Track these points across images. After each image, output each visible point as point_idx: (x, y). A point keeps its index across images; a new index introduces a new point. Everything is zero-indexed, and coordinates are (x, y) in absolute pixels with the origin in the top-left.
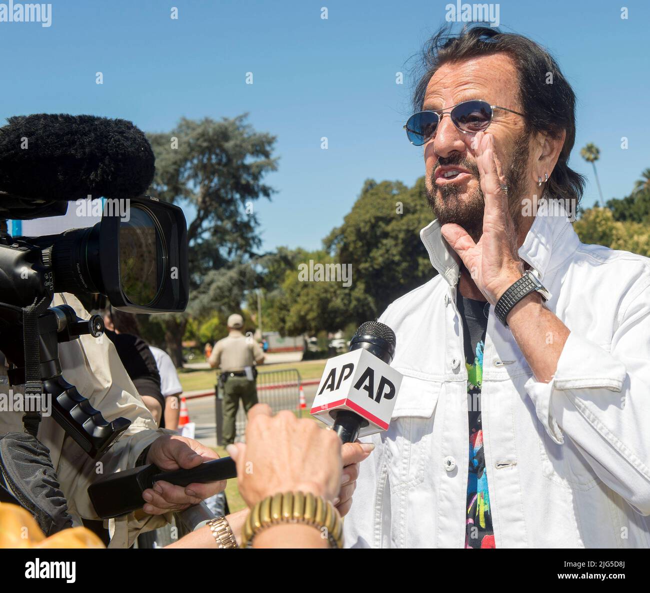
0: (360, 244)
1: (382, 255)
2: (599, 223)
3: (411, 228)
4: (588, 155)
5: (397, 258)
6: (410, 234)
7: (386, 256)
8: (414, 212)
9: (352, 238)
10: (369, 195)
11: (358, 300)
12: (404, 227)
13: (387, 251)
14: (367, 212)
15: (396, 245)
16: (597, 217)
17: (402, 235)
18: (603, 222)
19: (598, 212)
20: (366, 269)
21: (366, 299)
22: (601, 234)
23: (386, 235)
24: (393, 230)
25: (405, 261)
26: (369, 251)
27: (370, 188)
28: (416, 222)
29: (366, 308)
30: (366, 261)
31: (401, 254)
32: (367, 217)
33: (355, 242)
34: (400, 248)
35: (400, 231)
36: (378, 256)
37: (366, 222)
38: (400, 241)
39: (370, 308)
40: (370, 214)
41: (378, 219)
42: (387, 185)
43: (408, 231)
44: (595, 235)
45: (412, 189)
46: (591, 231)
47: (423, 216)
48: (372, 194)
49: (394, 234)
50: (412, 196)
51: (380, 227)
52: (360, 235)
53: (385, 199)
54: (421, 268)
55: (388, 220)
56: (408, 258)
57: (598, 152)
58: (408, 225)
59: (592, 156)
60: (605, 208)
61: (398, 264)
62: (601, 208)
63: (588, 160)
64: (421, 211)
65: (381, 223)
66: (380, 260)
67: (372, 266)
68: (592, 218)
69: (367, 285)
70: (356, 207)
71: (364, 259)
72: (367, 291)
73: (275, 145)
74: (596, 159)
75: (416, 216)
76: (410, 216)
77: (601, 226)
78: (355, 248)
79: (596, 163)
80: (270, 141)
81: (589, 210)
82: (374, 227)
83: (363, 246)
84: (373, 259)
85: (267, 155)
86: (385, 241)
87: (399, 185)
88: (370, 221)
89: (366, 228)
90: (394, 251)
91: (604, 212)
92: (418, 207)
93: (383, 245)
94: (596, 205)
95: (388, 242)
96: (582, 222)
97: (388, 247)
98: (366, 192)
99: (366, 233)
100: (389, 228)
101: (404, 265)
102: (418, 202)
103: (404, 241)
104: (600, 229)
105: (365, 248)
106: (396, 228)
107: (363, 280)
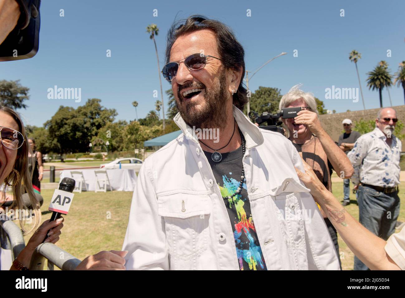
0: (56, 126)
1: (64, 130)
2: (136, 125)
3: (75, 122)
4: (134, 104)
5: (69, 132)
6: (74, 124)
7: (65, 131)
8: (76, 117)
9: (54, 124)
10: (61, 110)
11: (54, 144)
12: (73, 122)
13: (66, 129)
14: (60, 116)
15: (69, 127)
16: (135, 124)
17: (71, 124)
18: (137, 125)
19: (135, 122)
20: (58, 134)
21: (57, 144)
22: (136, 129)
23: (66, 124)
24: (68, 123)
25: (72, 132)
26: (59, 129)
27: (62, 108)
28: (76, 121)
29: (57, 147)
30: (58, 132)
31: (71, 130)
32: (60, 117)
33: (55, 125)
34: (70, 128)
35: (71, 123)
36: (63, 130)
37: (59, 119)
38: (70, 126)
39: (58, 147)
40: (61, 117)
41: (64, 118)
42: (68, 108)
43: (73, 123)
44: (134, 129)
45: (76, 110)
46: (133, 128)
47: (79, 119)
48: (62, 110)
49: (68, 124)
50: (76, 112)
51: (64, 121)
52: (57, 123)
53: (66, 112)
54: (77, 135)
55: (67, 119)
56: (73, 132)
57: (137, 104)
58: (74, 121)
59: (136, 105)
60: (138, 121)
61: (69, 133)
62: (136, 121)
63: (134, 106)
64: (79, 117)
65: (65, 120)
66: (63, 132)
67: (60, 134)
68: (133, 124)
69: (58, 139)
70: (57, 114)
71: (57, 131)
72: (58, 141)
73: (29, 91)
74: (137, 106)
75: (77, 119)
76: (75, 119)
77: (136, 126)
78: (55, 127)
79: (137, 107)
80: (27, 90)
81: (133, 121)
82: (62, 121)
83: (58, 127)
84: (61, 131)
85: (26, 94)
86: (65, 126)
87: (72, 109)
88: (60, 119)
89: (59, 121)
90: (68, 129)
91: (137, 122)
92: (78, 116)
93: (65, 127)
94: (135, 120)
95: (66, 126)
96: (131, 125)
97: (66, 128)
98: (60, 109)
99: (59, 123)
100: (67, 122)
101: (71, 134)
102: (78, 114)
103: (72, 126)
104: (136, 127)
105: (58, 128)
106: (70, 122)
107: (57, 138)
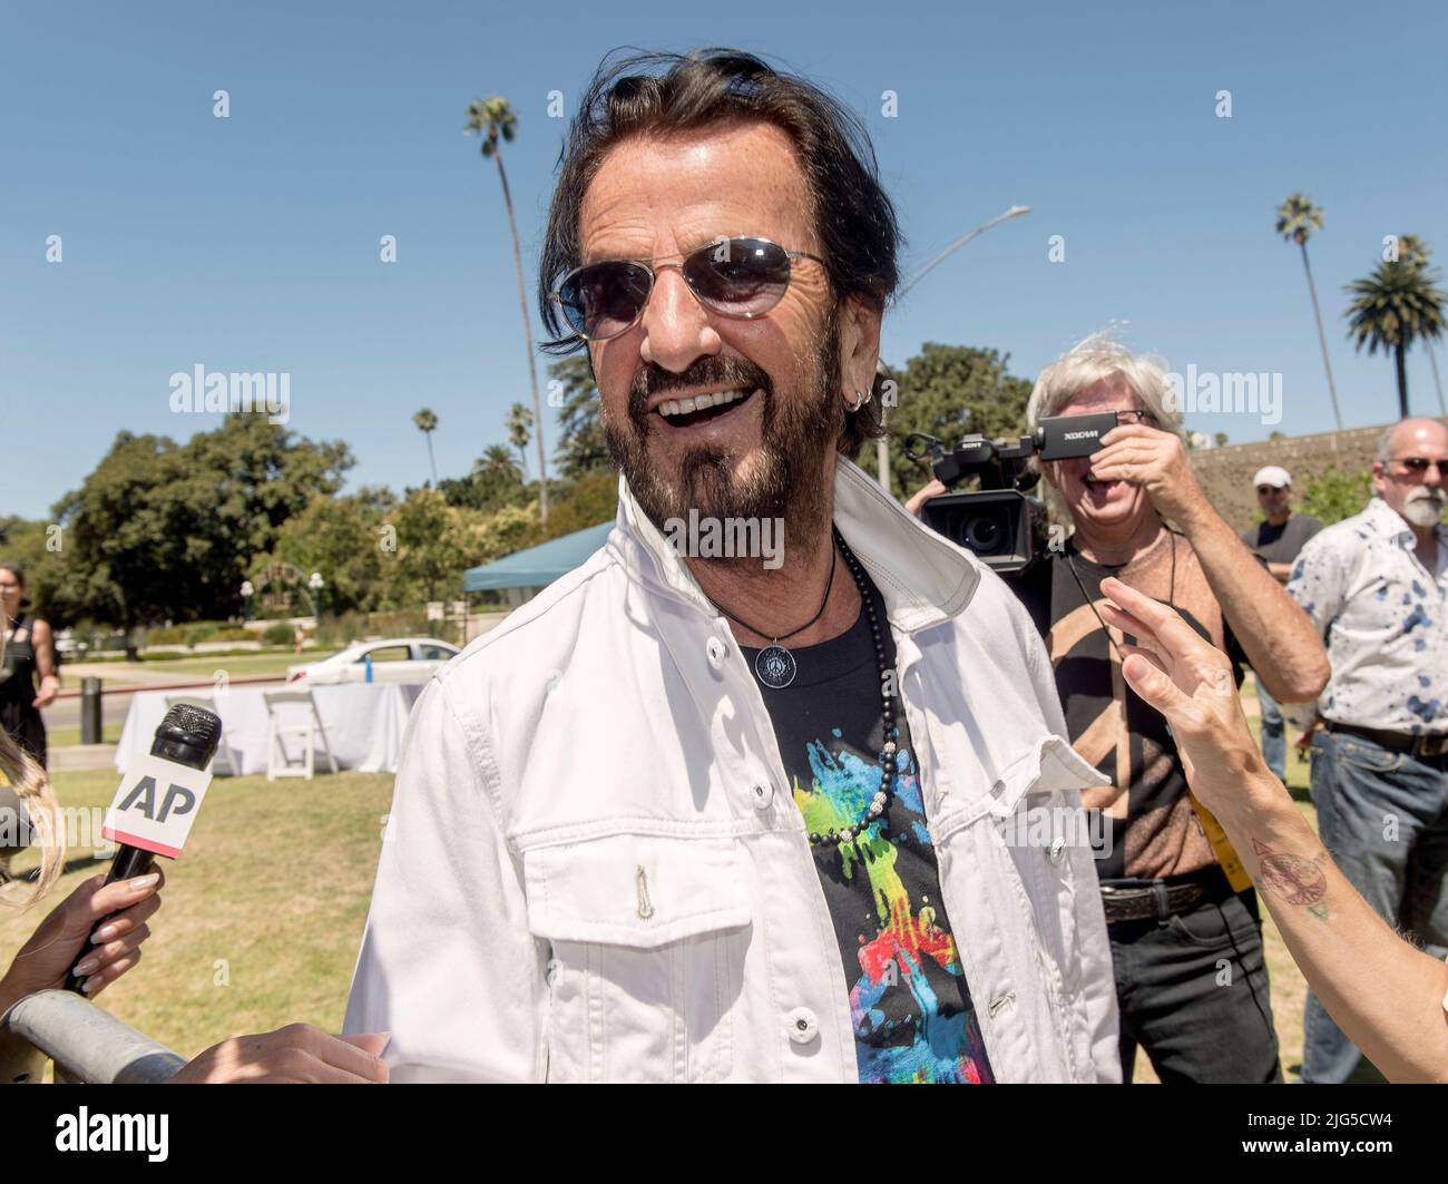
0: (105, 515)
1: (137, 531)
2: (429, 507)
3: (181, 498)
4: (422, 422)
5: (158, 537)
6: (176, 508)
7: (143, 533)
8: (186, 477)
9: (96, 506)
10: (122, 451)
11: (99, 589)
12: (171, 497)
13: (145, 526)
14: (119, 473)
15: (158, 519)
16: (426, 499)
17: (166, 507)
18: (434, 507)
19: (428, 494)
20: (112, 549)
21: (109, 588)
22: (430, 521)
23: (143, 505)
24: (155, 500)
25: (168, 540)
26: (118, 525)
27: (125, 442)
28: (187, 491)
29: (109, 600)
30: (113, 538)
31: (164, 531)
32: (119, 479)
33: (98, 512)
34: (163, 523)
35: (164, 501)
36: (131, 533)
37: (116, 487)
38: (163, 514)
39: (115, 601)
40: (123, 476)
41: (134, 484)
42: (150, 441)
43: (175, 502)
44: (423, 523)
45: (188, 447)
46: (418, 516)
47: (197, 484)
48: (128, 451)
49: (154, 505)
50: (184, 456)
51: (134, 494)
52: (107, 504)
53: (145, 458)
54: (190, 551)
55: (148, 486)
56: (174, 538)
57: (435, 420)
58: (175, 493)
59: (428, 424)
60: (437, 489)
61: (159, 544)
62: (432, 489)
63: (422, 427)
64: (196, 478)
65: (139, 491)
66: (134, 538)
67: (121, 545)
68: (420, 500)
69: (113, 568)
70: (105, 465)
71: (109, 535)
72: (113, 577)
74: (432, 427)
75: (189, 483)
76: (178, 484)
77: (431, 511)
78: (99, 520)
79: (432, 432)
81: (417, 491)
82: (127, 493)
83: (110, 518)
84: (124, 536)
86: (142, 513)
87: (168, 442)
88: (121, 486)
89: (115, 495)
90: (155, 527)
91: (434, 494)
92: (192, 472)
93: (139, 518)
94: (427, 485)
95: (146, 515)
96: (408, 505)
97: (146, 520)
98: (118, 447)
99: (115, 502)
100: (148, 497)
101: (168, 546)
102: (193, 466)
103: (169, 515)
104: (429, 515)
105: (113, 521)
106: (159, 497)
107: (107, 563)
